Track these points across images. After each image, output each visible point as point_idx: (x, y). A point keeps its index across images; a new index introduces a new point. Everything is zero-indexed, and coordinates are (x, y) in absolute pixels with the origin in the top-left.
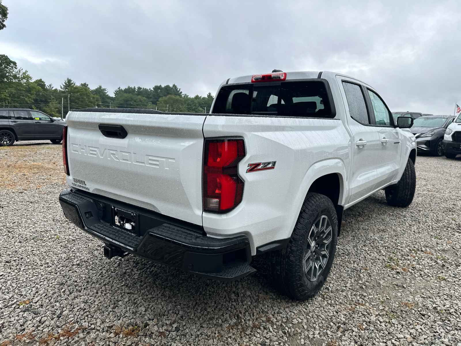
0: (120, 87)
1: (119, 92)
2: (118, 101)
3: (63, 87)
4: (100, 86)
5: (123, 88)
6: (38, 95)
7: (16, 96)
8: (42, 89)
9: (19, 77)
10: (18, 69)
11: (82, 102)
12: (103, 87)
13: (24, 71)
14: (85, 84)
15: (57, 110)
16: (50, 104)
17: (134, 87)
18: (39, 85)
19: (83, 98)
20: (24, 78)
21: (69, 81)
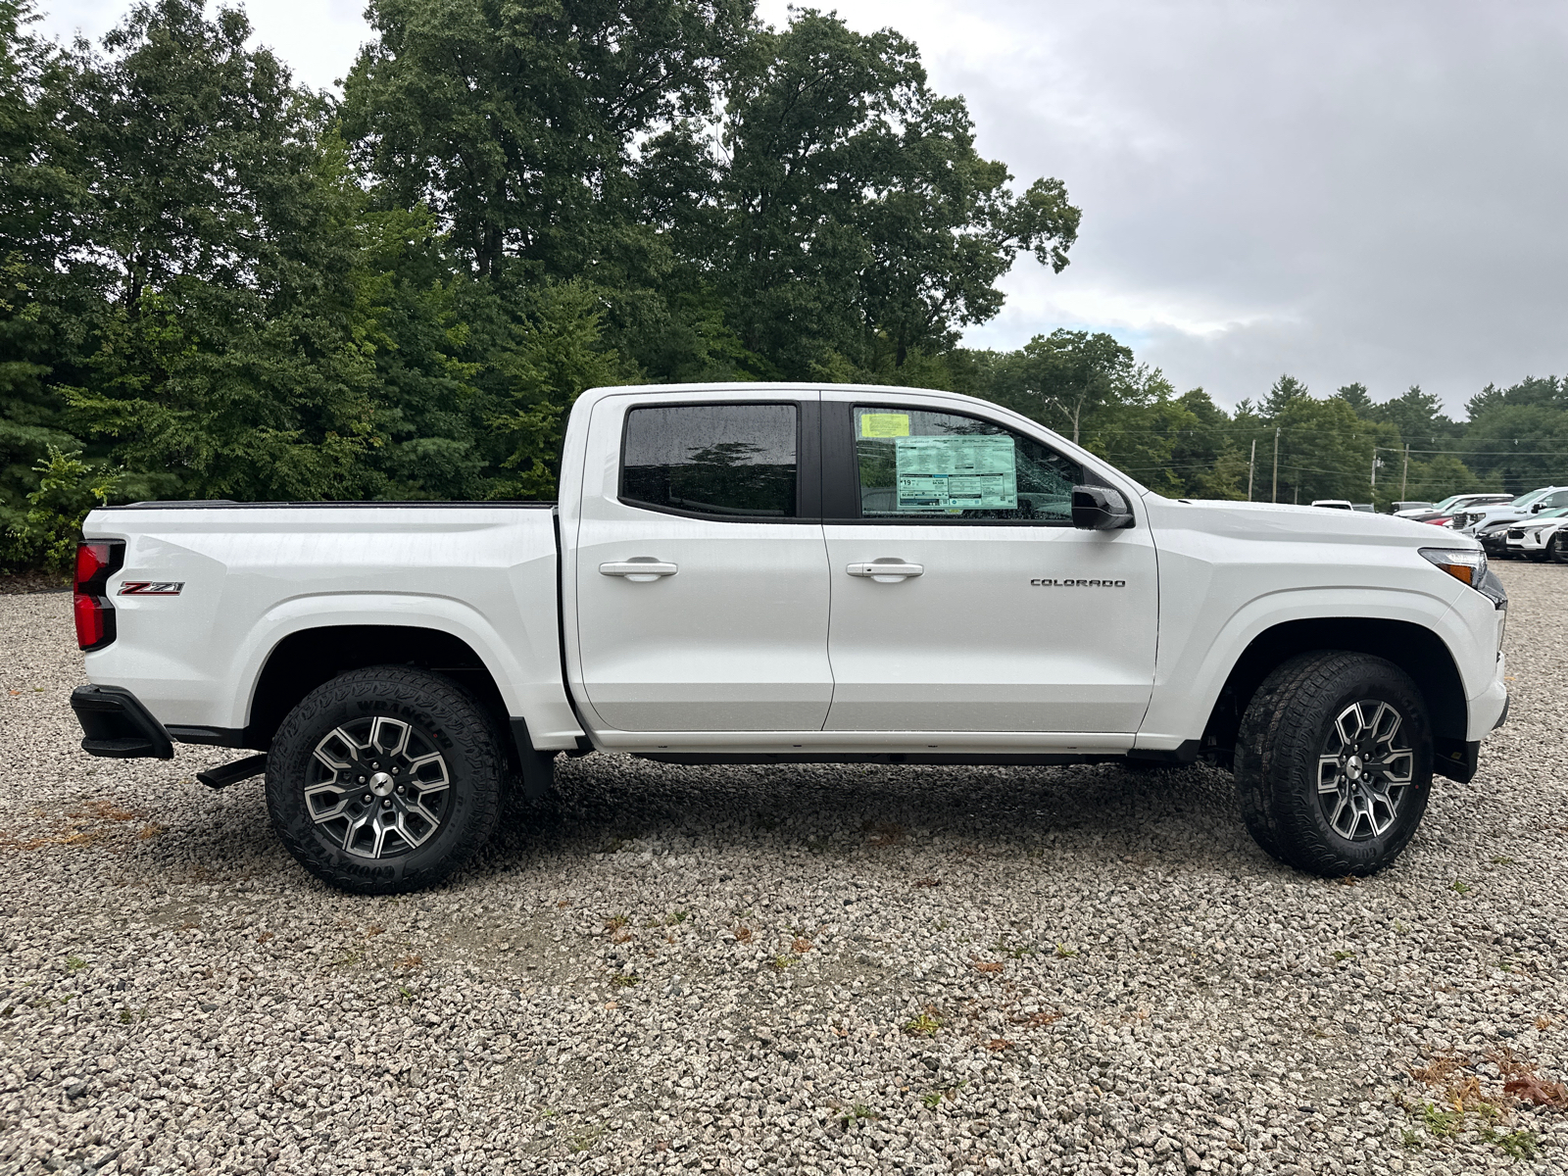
0: (1492, 386)
1: (1486, 405)
2: (1477, 438)
3: (1265, 404)
4: (1413, 391)
5: (1503, 386)
6: (1185, 438)
7: (1125, 445)
8: (1198, 420)
9: (1138, 389)
10: (1136, 369)
11: (1324, 448)
12: (1425, 391)
13: (1151, 371)
14: (1355, 387)
15: (1238, 478)
16: (1218, 464)
17: (1552, 378)
18: (1192, 407)
19: (1326, 436)
20: (1152, 391)
21: (1288, 384)
